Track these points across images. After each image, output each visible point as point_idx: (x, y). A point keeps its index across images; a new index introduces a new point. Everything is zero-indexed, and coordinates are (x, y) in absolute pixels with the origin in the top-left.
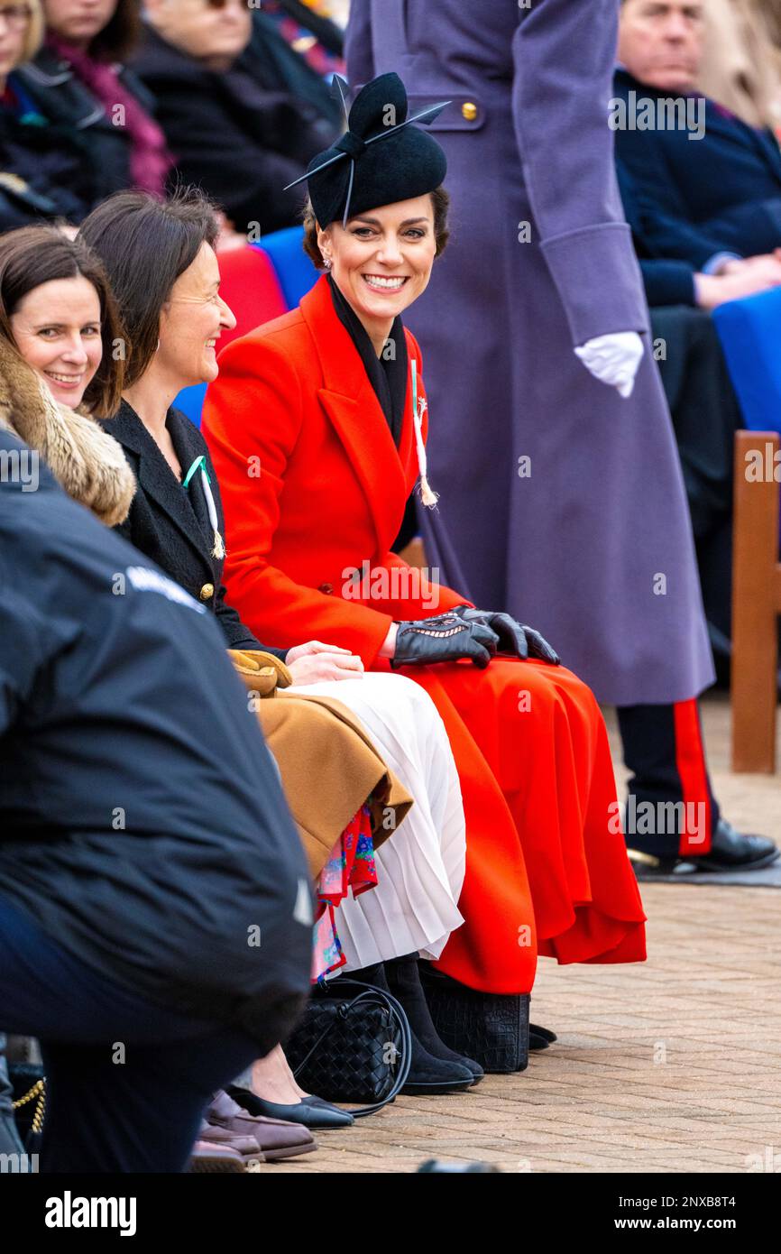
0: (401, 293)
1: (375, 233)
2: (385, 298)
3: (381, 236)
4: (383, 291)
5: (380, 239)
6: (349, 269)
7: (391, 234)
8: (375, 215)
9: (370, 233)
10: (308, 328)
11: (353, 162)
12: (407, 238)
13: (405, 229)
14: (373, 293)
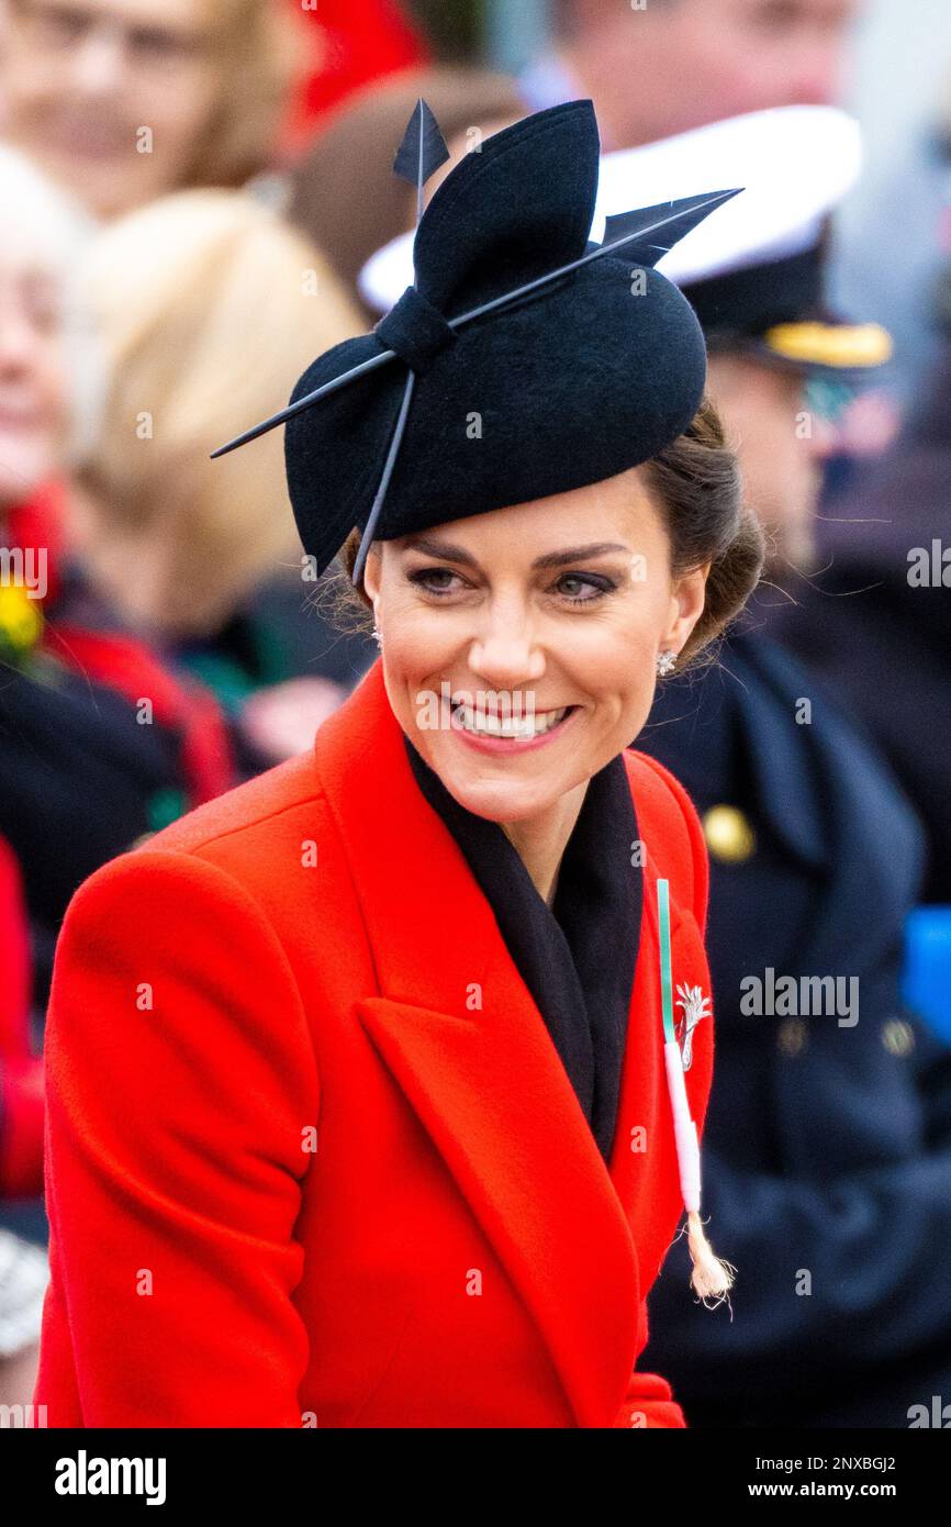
0: (540, 753)
1: (470, 584)
2: (500, 767)
3: (485, 592)
4: (495, 744)
5: (481, 602)
6: (405, 681)
7: (509, 593)
8: (467, 537)
9: (455, 583)
10: (331, 814)
11: (411, 378)
12: (558, 598)
13: (553, 574)
14: (467, 750)
